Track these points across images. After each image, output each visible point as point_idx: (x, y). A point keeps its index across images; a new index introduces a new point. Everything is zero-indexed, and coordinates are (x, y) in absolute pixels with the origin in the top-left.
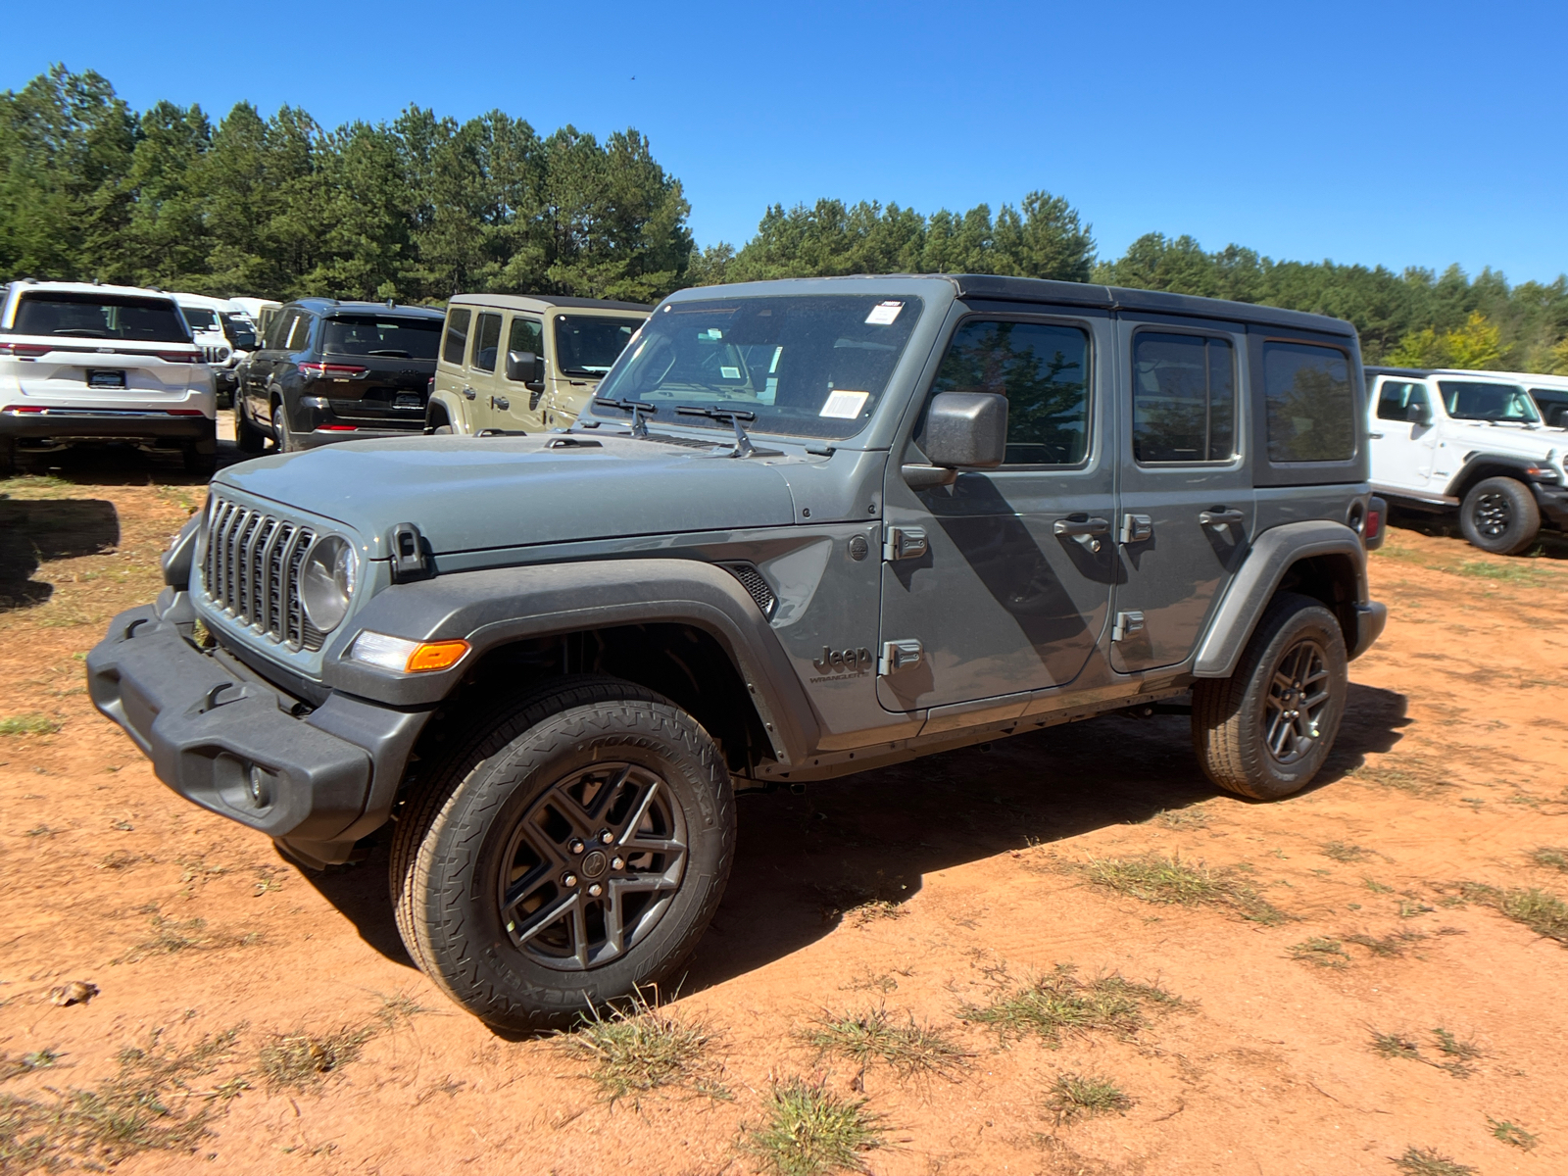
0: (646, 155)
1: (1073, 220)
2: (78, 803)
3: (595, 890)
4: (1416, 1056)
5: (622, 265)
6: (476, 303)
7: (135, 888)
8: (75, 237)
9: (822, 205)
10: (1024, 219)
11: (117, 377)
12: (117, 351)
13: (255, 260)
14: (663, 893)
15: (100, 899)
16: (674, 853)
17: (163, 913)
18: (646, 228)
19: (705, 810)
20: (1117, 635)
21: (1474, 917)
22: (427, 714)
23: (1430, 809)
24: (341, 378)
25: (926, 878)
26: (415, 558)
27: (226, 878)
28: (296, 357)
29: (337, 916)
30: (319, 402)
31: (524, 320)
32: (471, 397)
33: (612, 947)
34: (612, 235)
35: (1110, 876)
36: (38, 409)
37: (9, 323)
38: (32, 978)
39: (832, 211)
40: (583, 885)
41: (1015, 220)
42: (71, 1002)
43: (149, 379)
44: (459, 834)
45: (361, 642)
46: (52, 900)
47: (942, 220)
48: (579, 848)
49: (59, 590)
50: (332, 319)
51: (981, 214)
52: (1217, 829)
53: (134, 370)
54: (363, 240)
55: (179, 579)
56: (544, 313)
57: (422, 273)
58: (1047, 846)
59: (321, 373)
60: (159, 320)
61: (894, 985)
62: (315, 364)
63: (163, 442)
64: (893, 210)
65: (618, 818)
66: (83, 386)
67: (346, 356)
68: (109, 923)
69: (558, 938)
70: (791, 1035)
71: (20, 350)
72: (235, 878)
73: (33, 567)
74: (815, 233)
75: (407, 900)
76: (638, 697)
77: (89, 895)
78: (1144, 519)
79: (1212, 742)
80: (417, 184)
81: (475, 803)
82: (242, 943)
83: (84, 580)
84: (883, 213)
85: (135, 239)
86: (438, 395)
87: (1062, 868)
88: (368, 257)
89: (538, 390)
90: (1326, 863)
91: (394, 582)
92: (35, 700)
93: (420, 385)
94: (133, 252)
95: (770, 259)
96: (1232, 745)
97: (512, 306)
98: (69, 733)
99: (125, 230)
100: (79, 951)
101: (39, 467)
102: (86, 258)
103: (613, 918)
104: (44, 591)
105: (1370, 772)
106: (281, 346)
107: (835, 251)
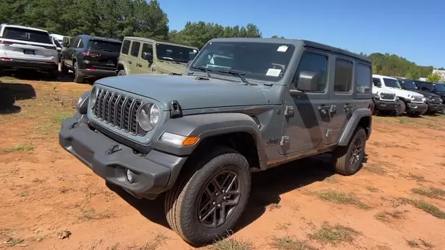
0: (158, 7)
1: (258, 31)
2: (46, 171)
3: (219, 205)
4: (419, 247)
5: (152, 34)
6: (132, 39)
7: (71, 199)
8: (9, 15)
9: (200, 22)
10: (247, 30)
11: (33, 52)
12: (33, 45)
13: (58, 25)
14: (234, 206)
15: (61, 202)
16: (237, 195)
17: (82, 207)
18: (158, 24)
19: (246, 183)
20: (327, 135)
21: (409, 207)
22: (186, 158)
23: (383, 178)
24: (93, 56)
25: (281, 196)
26: (178, 110)
27: (97, 195)
28: (80, 50)
29: (132, 207)
30: (87, 62)
31: (147, 45)
32: (131, 63)
33: (221, 220)
34: (149, 26)
35: (324, 196)
36: (10, 59)
37: (1, 35)
38: (49, 229)
39: (203, 24)
40: (217, 204)
41: (245, 30)
42: (64, 237)
43: (41, 53)
44: (191, 192)
45: (164, 135)
46: (47, 203)
47: (228, 28)
48: (217, 194)
49: (23, 108)
50: (91, 40)
51: (237, 28)
52: (342, 183)
53: (37, 50)
54: (87, 22)
55: (83, 111)
56: (154, 43)
57: (100, 31)
58: (305, 187)
59: (88, 54)
60: (44, 38)
61: (288, 228)
62: (86, 52)
63: (45, 70)
64: (217, 25)
65: (226, 186)
66: (23, 53)
67: (94, 50)
68: (67, 210)
69: (210, 219)
70: (269, 244)
71: (5, 42)
72: (99, 196)
73: (14, 102)
74: (199, 29)
75: (173, 210)
76: (234, 152)
77: (58, 201)
78: (335, 106)
79: (338, 161)
80: (101, 9)
81: (196, 183)
82: (108, 217)
83: (29, 106)
84: (214, 25)
85: (26, 17)
86: (120, 62)
87: (310, 194)
88: (88, 26)
89: (151, 63)
90: (369, 192)
91: (171, 118)
92: (24, 140)
93: (115, 59)
94: (25, 20)
95: (187, 34)
96: (344, 162)
97: (143, 40)
98: (36, 150)
99: (23, 14)
100: (61, 220)
101: (9, 74)
102: (13, 20)
103: (222, 213)
104: (18, 109)
105: (365, 168)
106: (76, 46)
107: (203, 34)
